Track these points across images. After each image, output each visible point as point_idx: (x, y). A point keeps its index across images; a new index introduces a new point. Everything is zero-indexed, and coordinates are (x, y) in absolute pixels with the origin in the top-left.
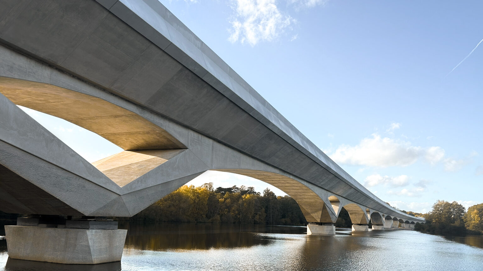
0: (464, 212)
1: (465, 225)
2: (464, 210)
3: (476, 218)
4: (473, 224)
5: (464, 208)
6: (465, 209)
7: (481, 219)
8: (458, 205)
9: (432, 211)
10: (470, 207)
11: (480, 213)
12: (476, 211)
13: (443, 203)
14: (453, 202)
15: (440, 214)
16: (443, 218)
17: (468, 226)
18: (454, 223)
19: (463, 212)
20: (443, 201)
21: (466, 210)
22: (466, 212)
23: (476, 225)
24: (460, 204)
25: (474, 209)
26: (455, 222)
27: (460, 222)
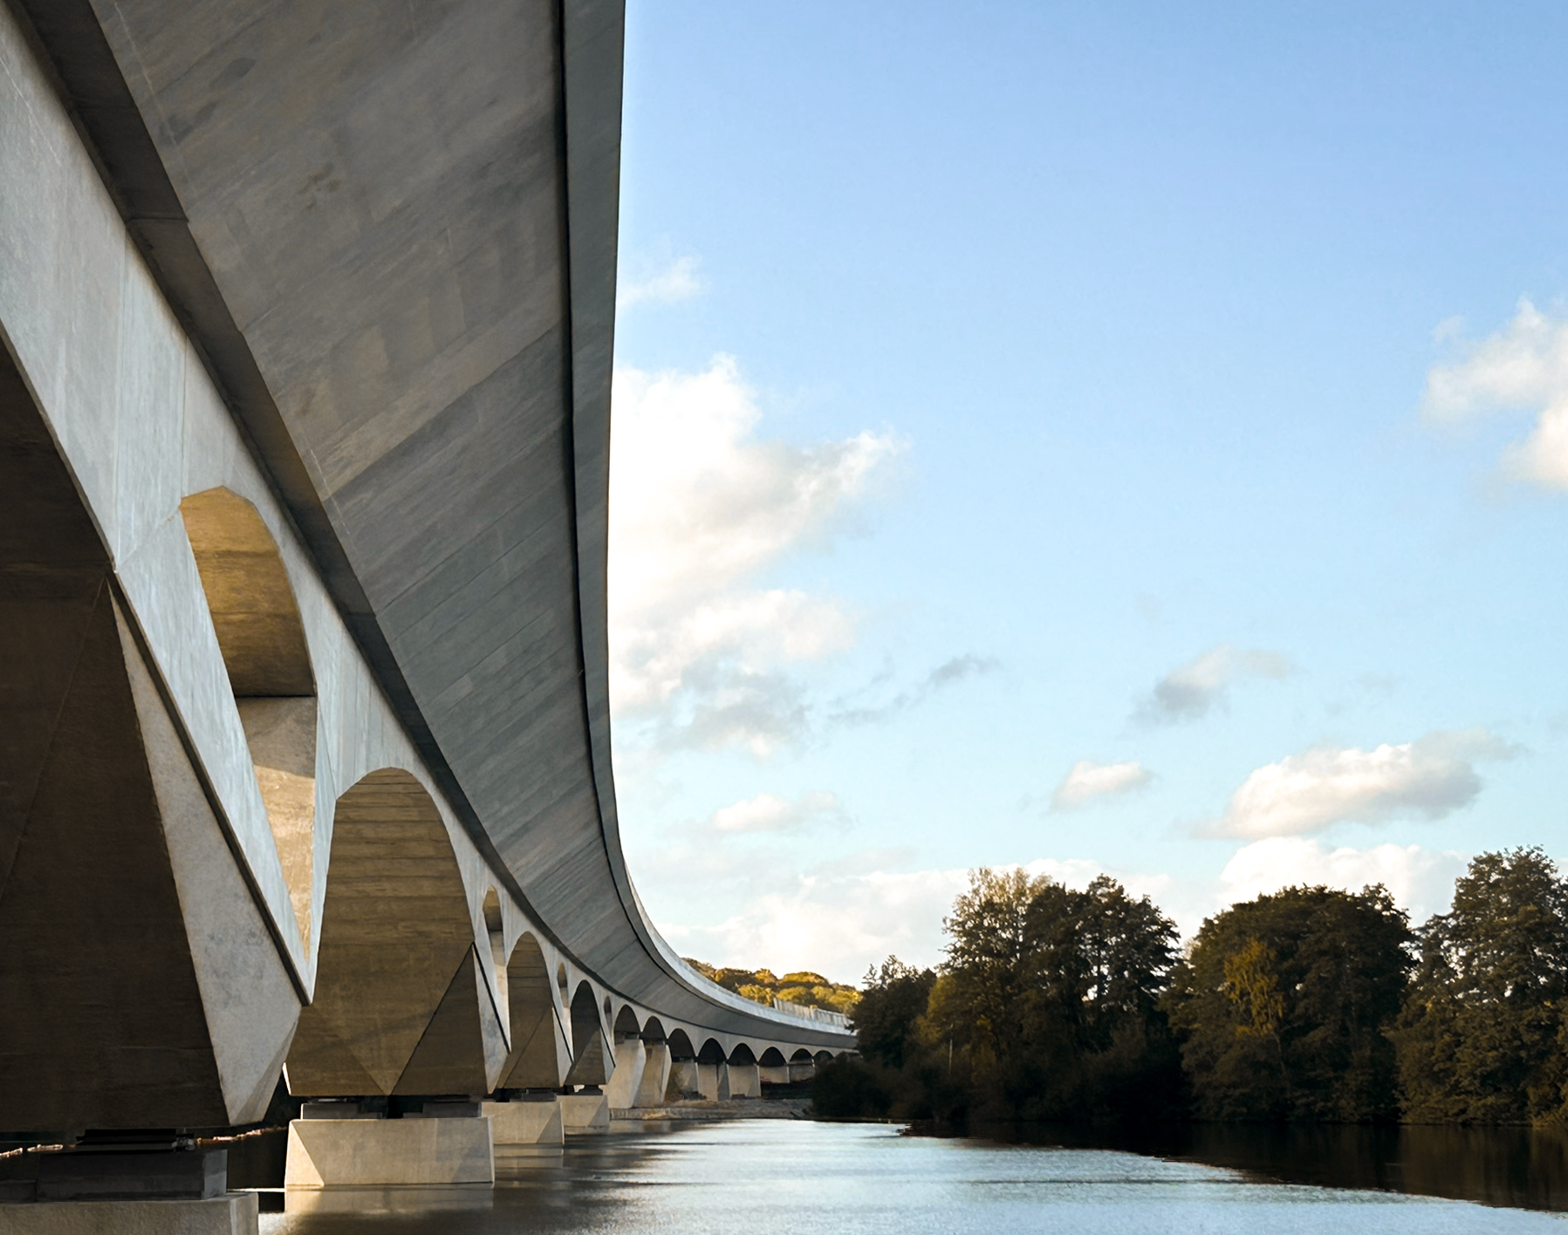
0: (1171, 955)
1: (1182, 1057)
2: (1171, 943)
3: (1257, 1003)
4: (1235, 1052)
5: (1167, 928)
6: (1175, 936)
7: (1292, 1009)
8: (1128, 907)
9: (946, 958)
10: (1211, 917)
11: (1286, 965)
12: (1255, 949)
13: (1020, 893)
14: (1094, 886)
15: (1006, 978)
16: (1026, 1007)
17: (1205, 1066)
18: (1105, 1044)
19: (1160, 955)
20: (1020, 878)
21: (1184, 941)
22: (1185, 955)
23: (1262, 1057)
24: (1139, 900)
25: (1241, 933)
26: (1115, 1035)
27: (1147, 1033)
